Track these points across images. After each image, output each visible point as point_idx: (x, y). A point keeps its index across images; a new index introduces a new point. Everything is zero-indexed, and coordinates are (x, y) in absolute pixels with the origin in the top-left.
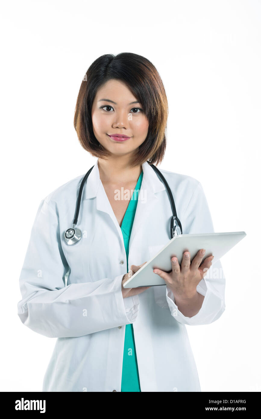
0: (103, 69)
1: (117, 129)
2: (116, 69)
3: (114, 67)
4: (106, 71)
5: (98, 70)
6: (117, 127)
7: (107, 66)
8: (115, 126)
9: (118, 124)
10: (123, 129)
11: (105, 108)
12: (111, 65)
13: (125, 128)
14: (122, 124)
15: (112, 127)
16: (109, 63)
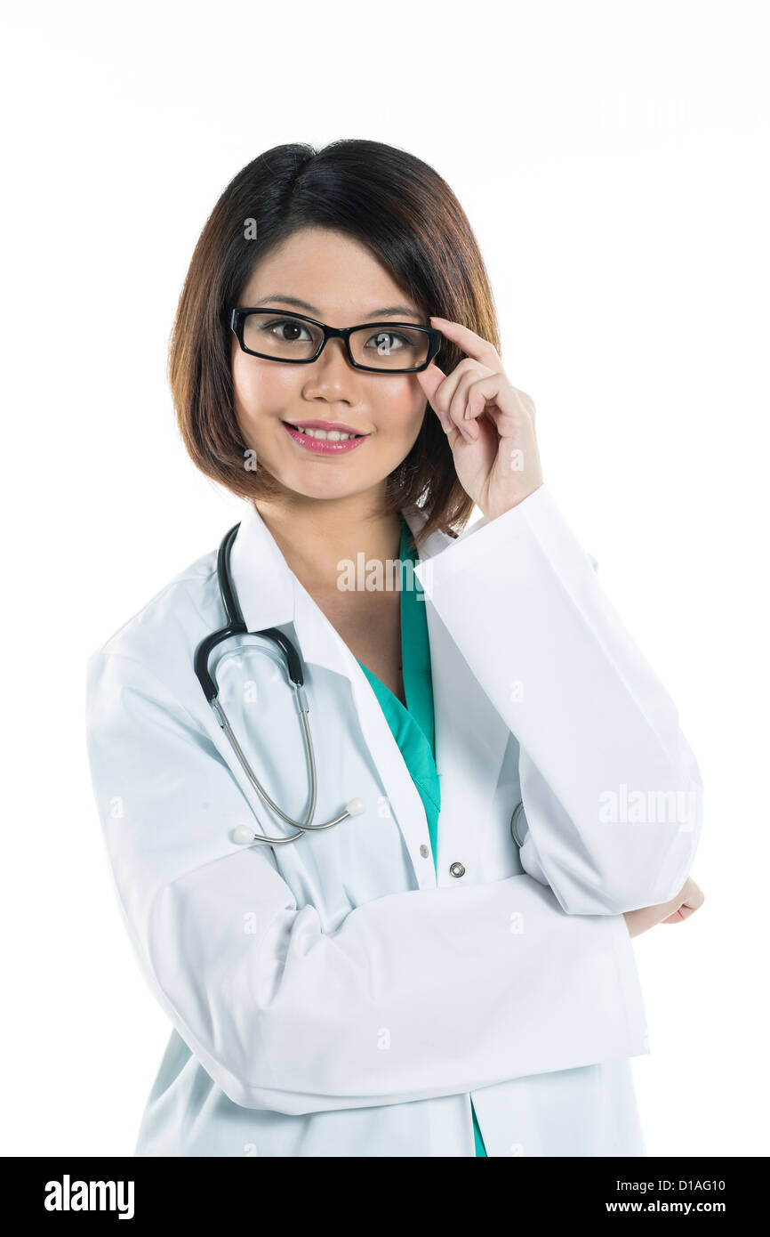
0: (276, 193)
1: (320, 404)
2: (324, 191)
3: (314, 186)
4: (285, 200)
5: (258, 197)
6: (320, 399)
7: (291, 183)
8: (310, 393)
9: (324, 387)
10: (341, 406)
11: (279, 330)
12: (303, 180)
13: (346, 402)
14: (338, 387)
15: (302, 395)
16: (299, 171)
